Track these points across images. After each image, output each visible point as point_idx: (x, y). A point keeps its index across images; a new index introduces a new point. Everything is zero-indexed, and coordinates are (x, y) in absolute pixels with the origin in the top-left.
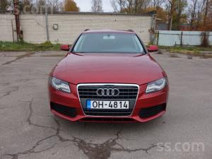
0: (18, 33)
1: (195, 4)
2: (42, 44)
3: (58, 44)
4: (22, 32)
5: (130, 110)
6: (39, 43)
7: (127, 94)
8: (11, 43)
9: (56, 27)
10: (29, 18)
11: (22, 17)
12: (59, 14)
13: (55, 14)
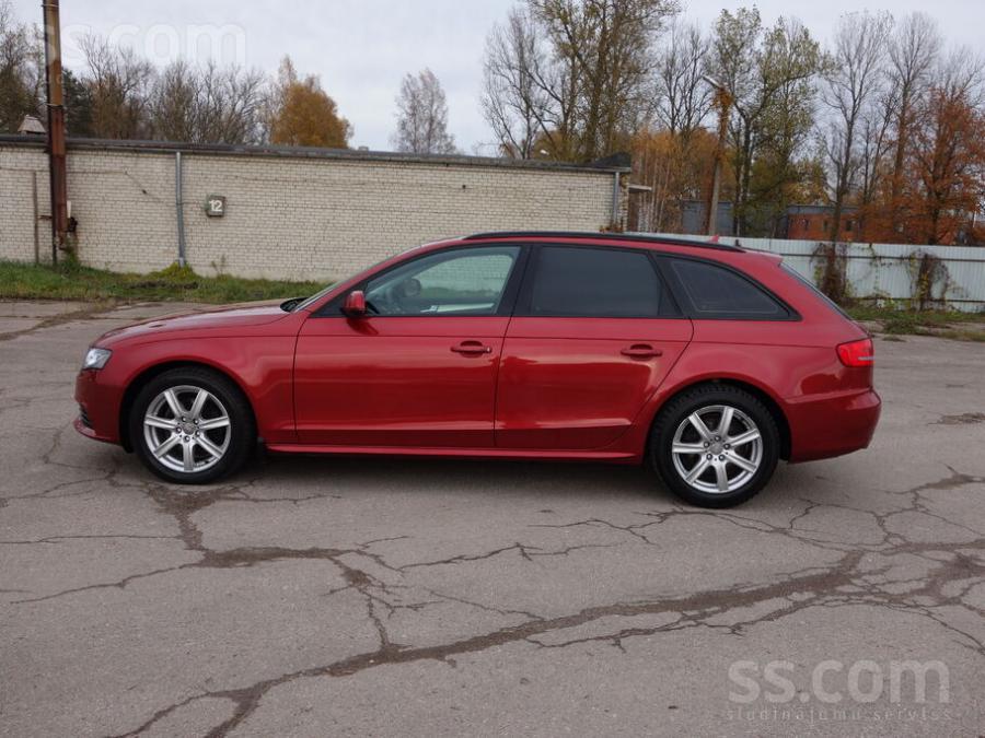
0: (55, 228)
1: (851, 124)
2: (155, 274)
3: (221, 278)
4: (73, 224)
6: (145, 270)
8: (23, 267)
9: (216, 206)
10: (107, 168)
11: (78, 162)
12: (232, 155)
13: (216, 155)
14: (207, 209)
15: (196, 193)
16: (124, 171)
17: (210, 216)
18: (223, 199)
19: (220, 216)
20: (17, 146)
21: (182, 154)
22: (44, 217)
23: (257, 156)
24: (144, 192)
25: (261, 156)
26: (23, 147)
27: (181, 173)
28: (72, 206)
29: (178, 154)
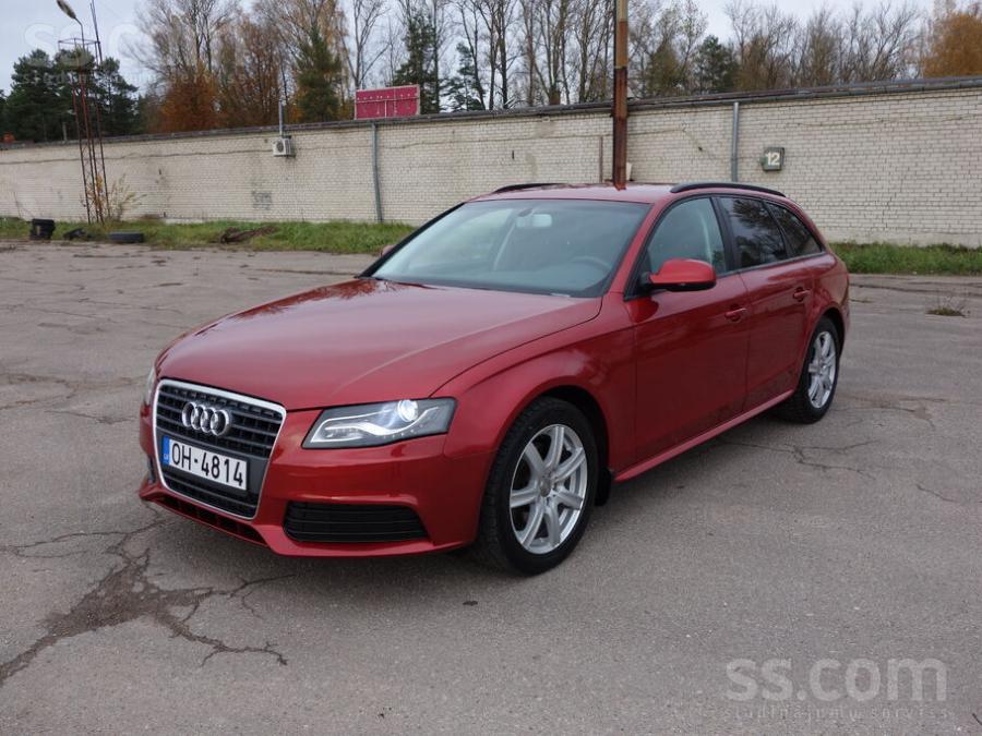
5: (250, 496)
7: (248, 435)
9: (773, 159)
10: (666, 127)
11: (640, 123)
12: (794, 99)
13: (777, 101)
14: (763, 162)
15: (752, 147)
16: (682, 127)
17: (767, 171)
18: (782, 151)
19: (777, 170)
20: (588, 113)
21: (740, 104)
22: (607, 180)
23: (823, 98)
24: (700, 149)
25: (829, 97)
26: (593, 113)
27: (738, 125)
28: (632, 168)
29: (736, 104)
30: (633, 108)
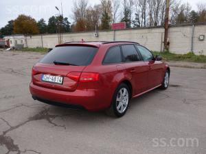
2: (185, 55)
6: (183, 53)
10: (177, 31)
13: (203, 24)
14: (199, 38)
18: (204, 36)
19: (203, 40)
20: (159, 28)
22: (163, 42)
24: (184, 35)
27: (193, 30)
28: (169, 39)
29: (193, 26)
30: (169, 26)
